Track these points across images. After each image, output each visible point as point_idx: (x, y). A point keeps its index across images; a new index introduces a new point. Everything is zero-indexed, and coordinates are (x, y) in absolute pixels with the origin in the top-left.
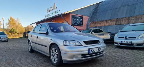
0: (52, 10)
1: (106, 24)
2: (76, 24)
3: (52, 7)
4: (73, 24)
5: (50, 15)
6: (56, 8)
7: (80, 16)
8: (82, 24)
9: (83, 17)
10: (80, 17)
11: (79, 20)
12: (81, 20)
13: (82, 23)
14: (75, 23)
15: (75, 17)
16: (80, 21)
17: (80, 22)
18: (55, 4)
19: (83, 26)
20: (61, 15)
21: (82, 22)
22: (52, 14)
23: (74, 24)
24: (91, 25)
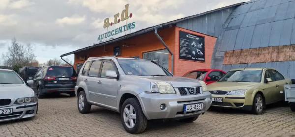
0: (117, 20)
1: (278, 56)
2: (189, 56)
3: (118, 15)
4: (183, 54)
5: (114, 33)
6: (129, 15)
7: (197, 36)
8: (203, 56)
9: (204, 37)
10: (197, 38)
11: (195, 45)
12: (200, 46)
13: (201, 54)
14: (186, 53)
15: (188, 36)
16: (199, 49)
17: (197, 50)
18: (127, 6)
19: (204, 61)
20: (154, 31)
21: (203, 50)
22: (118, 30)
23: (185, 55)
24: (228, 58)
